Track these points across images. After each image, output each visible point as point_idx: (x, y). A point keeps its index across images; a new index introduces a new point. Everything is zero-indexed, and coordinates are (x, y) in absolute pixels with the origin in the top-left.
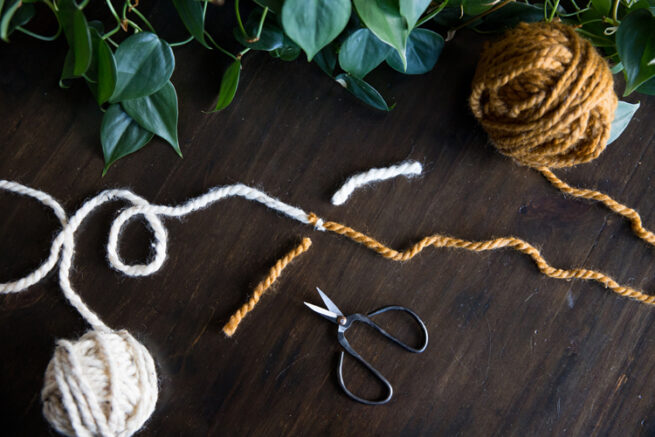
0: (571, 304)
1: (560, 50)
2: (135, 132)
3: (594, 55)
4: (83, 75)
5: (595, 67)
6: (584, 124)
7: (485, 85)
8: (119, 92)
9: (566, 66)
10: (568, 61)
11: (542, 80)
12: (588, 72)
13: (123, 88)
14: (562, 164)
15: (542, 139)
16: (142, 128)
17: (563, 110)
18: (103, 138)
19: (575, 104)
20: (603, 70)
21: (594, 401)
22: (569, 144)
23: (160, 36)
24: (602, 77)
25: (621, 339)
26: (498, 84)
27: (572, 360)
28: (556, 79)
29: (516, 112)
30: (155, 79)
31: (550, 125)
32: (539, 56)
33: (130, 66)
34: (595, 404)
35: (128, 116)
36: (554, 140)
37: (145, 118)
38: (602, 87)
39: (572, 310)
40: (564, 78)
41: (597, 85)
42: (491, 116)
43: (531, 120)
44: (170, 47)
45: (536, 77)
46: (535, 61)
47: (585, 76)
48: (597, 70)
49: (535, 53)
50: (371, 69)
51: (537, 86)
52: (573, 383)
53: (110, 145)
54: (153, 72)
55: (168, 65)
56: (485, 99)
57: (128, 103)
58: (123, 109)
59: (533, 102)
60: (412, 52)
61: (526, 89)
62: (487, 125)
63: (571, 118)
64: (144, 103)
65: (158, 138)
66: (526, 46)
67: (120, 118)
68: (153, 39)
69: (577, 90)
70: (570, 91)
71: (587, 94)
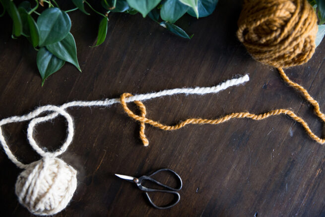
0: (291, 134)
1: (289, 5)
2: (55, 61)
3: (308, 6)
4: (22, 33)
5: (308, 13)
6: (301, 46)
7: (247, 25)
8: (44, 41)
9: (292, 14)
10: (293, 11)
11: (279, 22)
12: (305, 16)
13: (45, 38)
14: (287, 67)
15: (277, 55)
16: (59, 59)
17: (290, 39)
18: (39, 66)
19: (297, 36)
20: (312, 13)
21: (305, 183)
22: (293, 56)
23: (61, 9)
24: (311, 18)
25: (318, 151)
26: (254, 26)
27: (293, 163)
28: (286, 22)
29: (264, 41)
30: (62, 32)
31: (283, 48)
32: (277, 9)
33: (47, 26)
34: (305, 185)
35: (50, 53)
36: (284, 55)
37: (59, 53)
38: (311, 25)
39: (292, 137)
40: (291, 21)
41: (309, 24)
42: (250, 41)
43: (272, 44)
44: (66, 12)
45: (275, 21)
46: (275, 12)
47: (303, 19)
48: (309, 15)
49: (275, 8)
50: (179, 17)
51: (276, 26)
52: (293, 175)
53: (43, 69)
54: (60, 29)
55: (68, 23)
56: (246, 32)
57: (49, 46)
58: (47, 50)
59: (274, 35)
60: (201, 6)
61: (269, 28)
62: (247, 46)
63: (295, 43)
64: (58, 45)
65: (67, 63)
66: (270, 3)
67: (46, 54)
68: (58, 11)
69: (298, 28)
70: (294, 28)
71: (304, 30)
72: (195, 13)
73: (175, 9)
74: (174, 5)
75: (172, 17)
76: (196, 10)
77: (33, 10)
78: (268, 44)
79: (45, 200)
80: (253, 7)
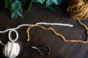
1: (82, 2)
2: (16, 15)
3: (87, 3)
4: (7, 7)
6: (85, 14)
7: (70, 7)
9: (83, 5)
11: (79, 7)
13: (14, 9)
14: (81, 19)
15: (78, 16)
19: (84, 11)
21: (84, 51)
22: (82, 16)
26: (72, 7)
27: (81, 46)
28: (81, 7)
29: (75, 12)
30: (18, 7)
31: (80, 14)
33: (14, 5)
36: (80, 16)
37: (17, 13)
39: (81, 39)
42: (71, 12)
44: (20, 2)
46: (78, 4)
47: (86, 6)
54: (18, 6)
55: (20, 5)
56: (70, 9)
57: (15, 11)
59: (77, 10)
61: (76, 8)
63: (83, 13)
64: (17, 11)
66: (77, 1)
67: (14, 13)
68: (18, 1)
69: (84, 9)
70: (83, 8)
71: (86, 9)
72: (55, 4)
75: (49, 4)
76: (56, 2)
77: (11, 1)
78: (76, 13)
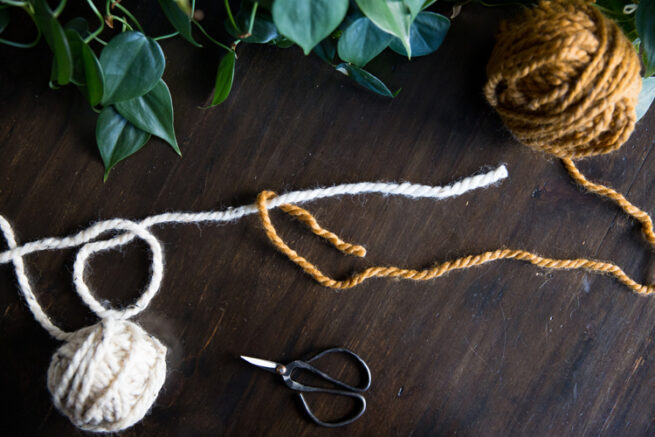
0: (587, 289)
1: (586, 39)
2: (132, 134)
3: (622, 40)
4: (71, 80)
5: (623, 54)
6: (609, 117)
7: (503, 75)
8: (111, 94)
9: (592, 56)
10: (593, 50)
11: (565, 71)
12: (616, 60)
13: (114, 89)
14: (581, 157)
15: (562, 133)
16: (138, 129)
17: (588, 104)
18: (99, 142)
19: (600, 97)
20: (631, 56)
21: (611, 384)
22: (591, 137)
23: (147, 34)
24: (629, 65)
25: (638, 322)
26: (518, 76)
27: (588, 344)
28: (580, 70)
29: (536, 105)
30: (146, 79)
31: (572, 119)
32: (562, 47)
33: (119, 67)
34: (612, 388)
35: (122, 118)
36: (575, 133)
37: (140, 119)
38: (629, 77)
39: (588, 294)
40: (590, 69)
41: (625, 75)
42: (509, 106)
43: (552, 113)
44: (156, 40)
45: (559, 69)
46: (558, 52)
47: (612, 67)
48: (624, 58)
49: (559, 42)
50: (372, 57)
51: (559, 77)
52: (589, 368)
53: (108, 148)
54: (143, 72)
55: (159, 61)
56: (501, 88)
57: (121, 105)
58: (116, 112)
59: (555, 95)
60: (416, 35)
61: (547, 81)
62: (502, 113)
63: (596, 112)
64: (137, 104)
65: (155, 138)
66: (550, 33)
67: (115, 120)
68: (140, 38)
69: (603, 83)
70: (596, 83)
71: (614, 86)
72: (404, 49)
73: (367, 40)
74: (365, 32)
75: (360, 55)
76: (407, 42)
77: (93, 36)
78: (543, 112)
79: (104, 401)
80: (516, 41)
